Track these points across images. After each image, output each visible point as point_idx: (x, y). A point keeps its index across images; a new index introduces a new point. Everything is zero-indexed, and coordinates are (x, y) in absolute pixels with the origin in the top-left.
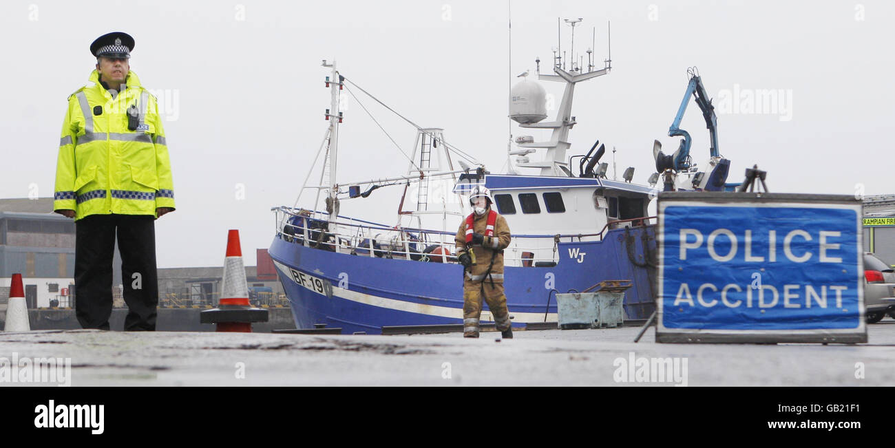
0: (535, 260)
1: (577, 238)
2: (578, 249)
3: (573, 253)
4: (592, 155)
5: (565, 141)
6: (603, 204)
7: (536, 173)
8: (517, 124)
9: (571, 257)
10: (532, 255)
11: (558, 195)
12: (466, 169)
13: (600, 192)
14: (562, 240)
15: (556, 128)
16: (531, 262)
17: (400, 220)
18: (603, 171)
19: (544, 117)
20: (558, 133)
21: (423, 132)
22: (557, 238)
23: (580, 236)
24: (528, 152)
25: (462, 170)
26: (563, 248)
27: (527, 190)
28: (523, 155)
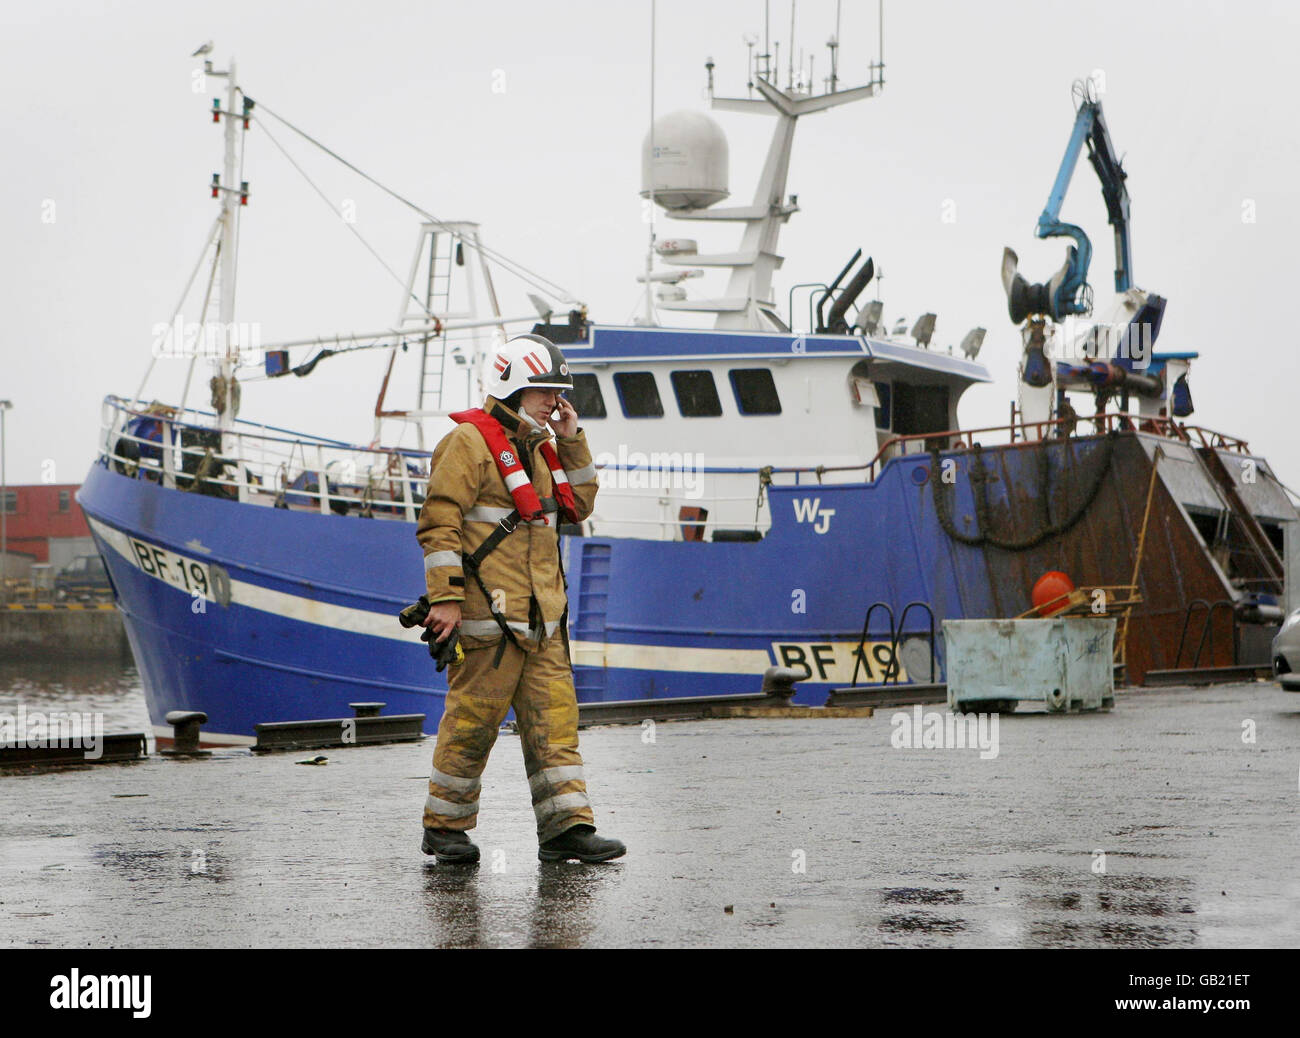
0: (711, 526)
1: (814, 475)
2: (817, 502)
3: (805, 510)
4: (845, 283)
5: (771, 252)
6: (870, 398)
7: (706, 324)
8: (663, 211)
9: (800, 518)
10: (703, 514)
11: (766, 375)
12: (545, 312)
13: (864, 369)
14: (778, 480)
15: (751, 221)
16: (700, 530)
17: (378, 431)
18: (872, 319)
19: (722, 194)
20: (758, 231)
21: (435, 228)
22: (766, 474)
23: (820, 471)
24: (684, 276)
25: (536, 313)
26: (781, 499)
27: (691, 362)
28: (673, 283)
